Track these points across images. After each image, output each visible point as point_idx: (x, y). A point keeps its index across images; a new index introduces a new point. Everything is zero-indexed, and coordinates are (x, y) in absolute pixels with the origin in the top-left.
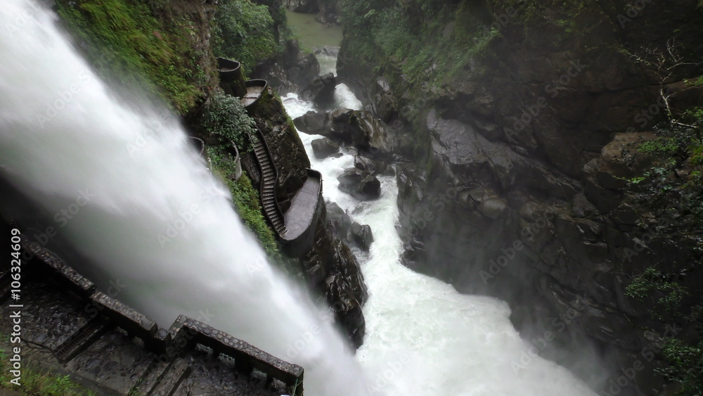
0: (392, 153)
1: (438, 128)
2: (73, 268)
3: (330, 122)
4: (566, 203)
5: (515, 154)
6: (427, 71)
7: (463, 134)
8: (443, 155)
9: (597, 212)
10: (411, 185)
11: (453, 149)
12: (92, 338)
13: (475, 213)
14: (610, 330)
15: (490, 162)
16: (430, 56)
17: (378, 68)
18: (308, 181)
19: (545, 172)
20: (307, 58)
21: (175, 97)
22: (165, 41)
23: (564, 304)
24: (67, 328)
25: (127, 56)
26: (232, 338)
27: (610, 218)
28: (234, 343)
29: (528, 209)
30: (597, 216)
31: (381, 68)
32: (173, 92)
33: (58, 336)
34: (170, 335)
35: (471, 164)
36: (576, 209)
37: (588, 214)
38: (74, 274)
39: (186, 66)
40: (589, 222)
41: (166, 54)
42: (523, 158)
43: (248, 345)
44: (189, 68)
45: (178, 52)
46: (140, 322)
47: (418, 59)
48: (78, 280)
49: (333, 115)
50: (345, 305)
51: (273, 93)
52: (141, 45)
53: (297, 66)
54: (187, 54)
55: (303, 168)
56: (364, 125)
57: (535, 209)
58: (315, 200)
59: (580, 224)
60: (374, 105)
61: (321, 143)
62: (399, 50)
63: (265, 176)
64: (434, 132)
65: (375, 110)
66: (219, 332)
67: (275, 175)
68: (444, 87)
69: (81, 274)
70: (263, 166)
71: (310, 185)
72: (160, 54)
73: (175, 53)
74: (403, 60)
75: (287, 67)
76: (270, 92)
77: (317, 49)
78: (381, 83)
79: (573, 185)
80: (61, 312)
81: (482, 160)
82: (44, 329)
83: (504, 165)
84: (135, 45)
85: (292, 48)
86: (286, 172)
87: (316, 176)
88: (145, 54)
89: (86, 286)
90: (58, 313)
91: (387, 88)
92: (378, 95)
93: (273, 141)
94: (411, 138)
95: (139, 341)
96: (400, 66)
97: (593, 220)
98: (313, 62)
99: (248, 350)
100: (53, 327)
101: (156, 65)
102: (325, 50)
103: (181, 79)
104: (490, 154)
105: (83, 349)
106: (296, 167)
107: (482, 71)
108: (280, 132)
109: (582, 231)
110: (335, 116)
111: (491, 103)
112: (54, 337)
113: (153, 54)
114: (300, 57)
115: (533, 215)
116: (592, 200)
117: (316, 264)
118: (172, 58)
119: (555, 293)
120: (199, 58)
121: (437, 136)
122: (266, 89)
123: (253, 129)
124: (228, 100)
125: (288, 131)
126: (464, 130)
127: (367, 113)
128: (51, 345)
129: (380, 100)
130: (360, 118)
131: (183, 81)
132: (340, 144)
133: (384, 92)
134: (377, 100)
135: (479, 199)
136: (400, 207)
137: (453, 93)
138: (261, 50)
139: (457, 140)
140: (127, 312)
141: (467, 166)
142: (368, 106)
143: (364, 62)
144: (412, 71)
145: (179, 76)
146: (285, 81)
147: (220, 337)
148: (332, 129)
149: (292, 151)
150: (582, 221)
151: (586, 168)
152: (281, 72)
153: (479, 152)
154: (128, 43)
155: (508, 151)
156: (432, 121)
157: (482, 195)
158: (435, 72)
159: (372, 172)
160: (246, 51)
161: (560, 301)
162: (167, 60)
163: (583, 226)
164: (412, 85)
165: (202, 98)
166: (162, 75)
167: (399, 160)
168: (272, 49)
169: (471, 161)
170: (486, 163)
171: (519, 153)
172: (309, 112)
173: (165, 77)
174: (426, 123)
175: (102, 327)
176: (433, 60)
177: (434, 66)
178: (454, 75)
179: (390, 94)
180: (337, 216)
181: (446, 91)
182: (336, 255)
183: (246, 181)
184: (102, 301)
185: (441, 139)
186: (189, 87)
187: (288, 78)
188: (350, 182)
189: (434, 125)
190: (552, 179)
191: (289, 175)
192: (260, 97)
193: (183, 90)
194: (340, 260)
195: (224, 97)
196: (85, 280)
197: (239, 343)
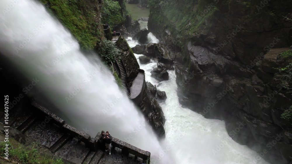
0: (172, 61)
1: (193, 50)
2: (55, 114)
3: (146, 49)
4: (248, 79)
5: (226, 59)
6: (186, 26)
7: (203, 52)
8: (195, 61)
9: (262, 83)
10: (182, 74)
11: (199, 58)
12: (64, 143)
13: (210, 85)
14: (270, 132)
15: (215, 63)
16: (187, 19)
17: (166, 25)
18: (139, 74)
19: (239, 66)
20: (135, 22)
21: (88, 42)
22: (84, 19)
23: (249, 122)
24: (54, 139)
25: (69, 27)
26: (121, 141)
27: (268, 85)
28: (121, 143)
29: (232, 82)
30: (263, 84)
31: (167, 26)
32: (88, 40)
33: (50, 142)
34: (96, 140)
35: (207, 64)
36: (253, 81)
37: (259, 84)
38: (56, 117)
39: (92, 29)
40: (259, 87)
41: (85, 25)
42: (229, 61)
43: (127, 144)
44: (94, 30)
45: (89, 24)
46: (84, 135)
47: (183, 21)
48: (58, 119)
49: (147, 46)
50: (156, 125)
51: (123, 38)
52: (75, 22)
53: (131, 26)
54: (93, 25)
55: (137, 69)
56: (161, 50)
57: (235, 82)
58: (142, 82)
59: (255, 88)
60: (164, 41)
61: (143, 58)
62: (174, 18)
63: (121, 72)
64: (191, 51)
65: (165, 43)
66: (115, 138)
67: (126, 72)
68: (194, 32)
69: (59, 117)
70: (121, 68)
71: (140, 75)
72: (82, 25)
73: (88, 24)
74: (176, 22)
75: (127, 27)
76: (122, 37)
77: (139, 19)
78: (167, 32)
79: (251, 72)
80: (51, 132)
81: (212, 62)
82: (45, 140)
83: (221, 64)
84: (72, 22)
85: (128, 19)
86: (130, 71)
87: (142, 72)
88: (76, 25)
89: (61, 121)
90: (50, 133)
91: (169, 34)
92: (166, 37)
93: (124, 58)
94: (181, 54)
95: (83, 143)
96: (175, 24)
97: (261, 86)
98: (137, 24)
99: (127, 146)
100: (49, 139)
101: (81, 30)
102: (142, 19)
103: (91, 35)
104: (215, 60)
105: (61, 147)
106: (134, 68)
107: (211, 25)
108: (127, 54)
109: (256, 91)
110: (148, 46)
111: (215, 38)
112: (49, 143)
113: (80, 25)
114: (132, 22)
115: (235, 85)
116: (260, 77)
117: (144, 108)
118: (87, 26)
119: (245, 117)
120: (97, 26)
121: (192, 53)
122: (120, 37)
123: (119, 54)
124: (109, 42)
125: (130, 54)
126: (204, 50)
127: (161, 44)
128: (48, 146)
129: (167, 39)
130: (159, 47)
131: (91, 36)
132: (151, 58)
133: (168, 35)
134: (166, 39)
135: (211, 79)
136: (178, 83)
137: (198, 35)
138: (116, 20)
139: (201, 54)
140: (78, 132)
141: (206, 65)
142: (162, 41)
143: (159, 23)
144: (180, 26)
145: (90, 34)
146: (126, 32)
147: (116, 141)
148: (147, 52)
149: (132, 62)
150: (256, 86)
151: (257, 64)
152: (124, 29)
153: (210, 59)
154: (70, 21)
155: (223, 58)
156: (190, 47)
157: (213, 77)
158: (190, 26)
159: (165, 69)
160: (110, 21)
161: (247, 121)
162: (85, 27)
163: (257, 89)
164: (181, 32)
165: (99, 42)
166: (83, 33)
167: (176, 64)
168: (121, 20)
169: (207, 63)
170: (214, 64)
171: (227, 59)
172: (137, 45)
173: (85, 34)
174: (187, 48)
175: (68, 138)
176: (189, 21)
177: (190, 24)
178: (198, 27)
179: (171, 36)
180: (151, 88)
181: (196, 34)
182: (152, 104)
183: (116, 75)
184: (68, 127)
185: (194, 54)
186: (94, 38)
187: (127, 31)
188: (155, 73)
189: (191, 49)
190: (243, 70)
191: (131, 72)
192: (118, 40)
193: (92, 39)
194: (153, 106)
195: (107, 41)
196: (61, 119)
197: (123, 143)
